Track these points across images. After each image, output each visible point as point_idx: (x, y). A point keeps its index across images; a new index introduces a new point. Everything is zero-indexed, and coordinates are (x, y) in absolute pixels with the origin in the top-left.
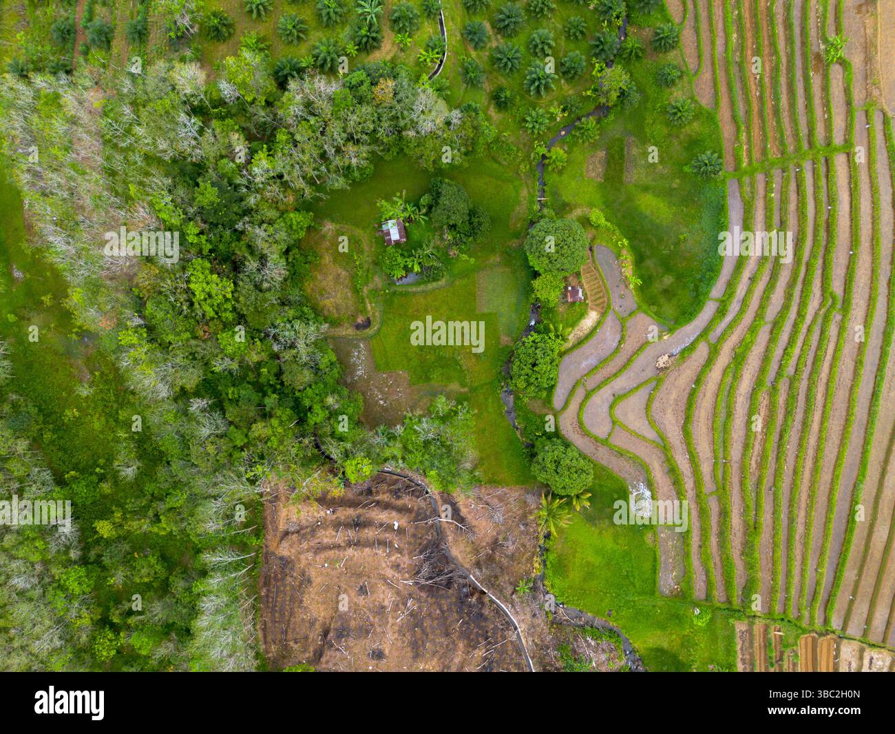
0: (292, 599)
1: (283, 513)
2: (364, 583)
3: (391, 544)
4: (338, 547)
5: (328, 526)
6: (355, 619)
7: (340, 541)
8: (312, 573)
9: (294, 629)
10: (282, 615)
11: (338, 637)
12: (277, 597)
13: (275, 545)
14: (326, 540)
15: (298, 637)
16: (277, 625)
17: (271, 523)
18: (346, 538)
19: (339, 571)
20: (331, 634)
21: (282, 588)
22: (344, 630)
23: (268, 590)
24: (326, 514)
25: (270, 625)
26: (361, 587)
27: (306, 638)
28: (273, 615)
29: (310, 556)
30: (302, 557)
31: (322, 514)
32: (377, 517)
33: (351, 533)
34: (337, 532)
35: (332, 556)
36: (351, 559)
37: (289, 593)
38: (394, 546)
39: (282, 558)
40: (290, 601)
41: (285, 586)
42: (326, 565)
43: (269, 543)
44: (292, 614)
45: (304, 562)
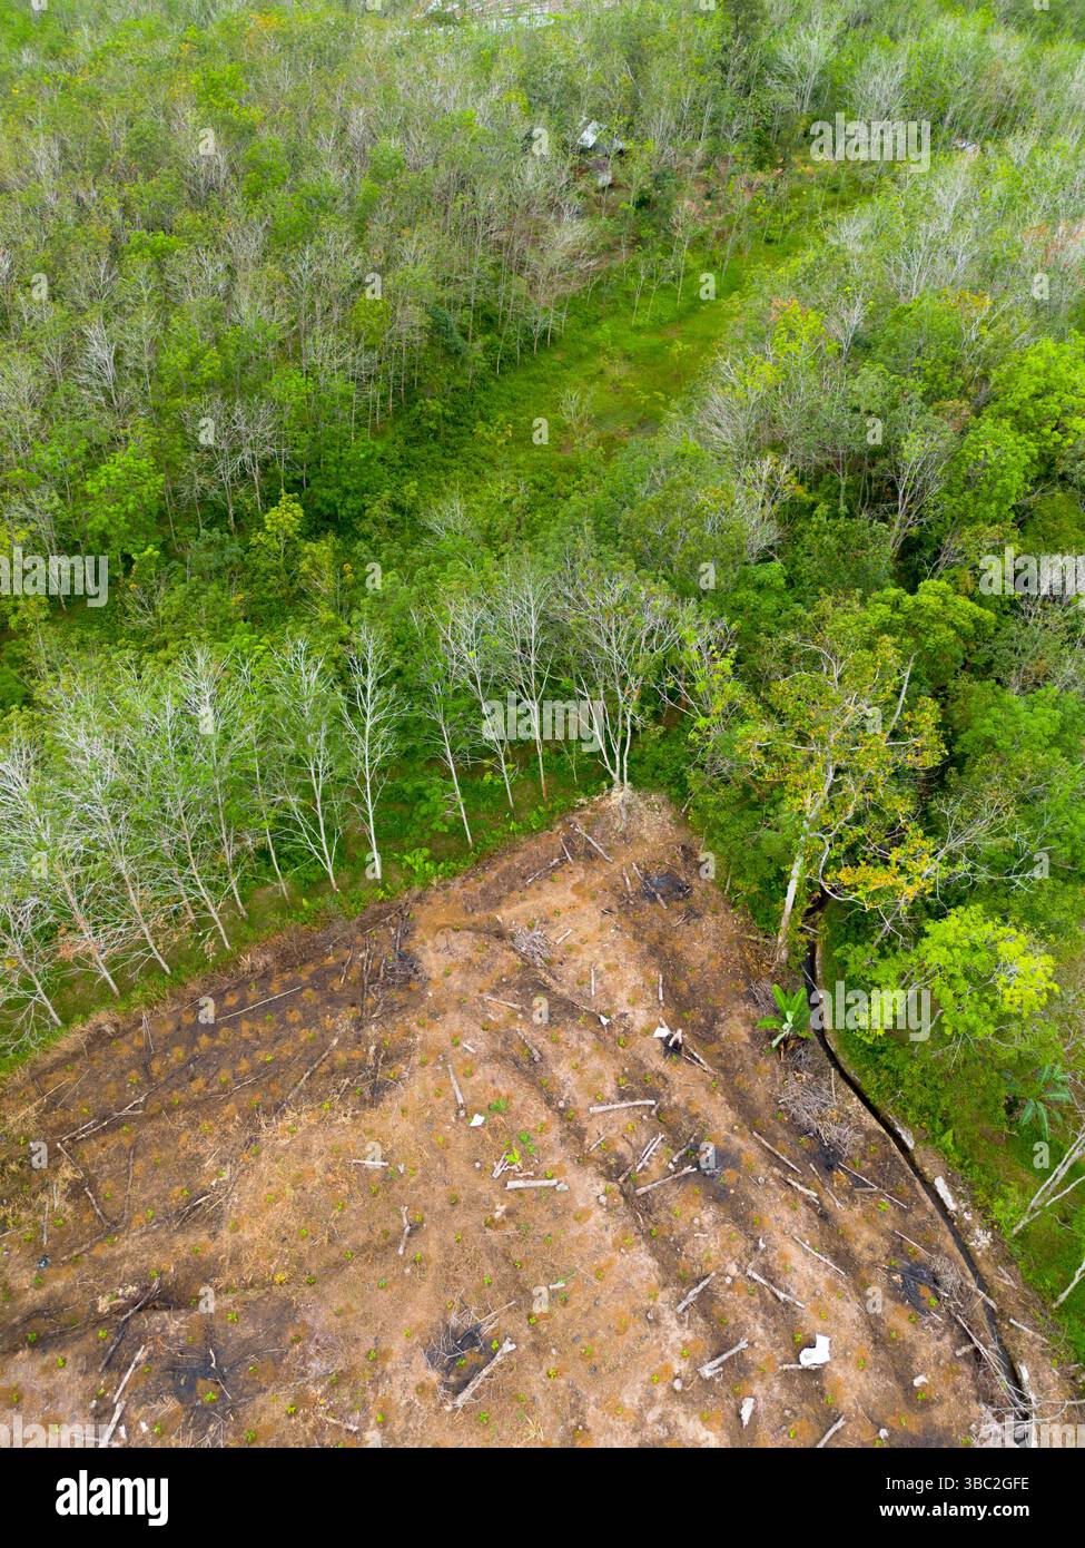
0: (266, 1075)
1: (556, 895)
2: (499, 1335)
3: (738, 1370)
4: (575, 1134)
5: (616, 1056)
6: (302, 1400)
7: (594, 1128)
8: (415, 1086)
9: (135, 1151)
10: (183, 1074)
11: (173, 1369)
12: (253, 1016)
13: (440, 921)
14: (562, 1071)
15: (106, 1186)
16: (134, 1076)
17: (507, 873)
18: (622, 1147)
19: (484, 1188)
20: (174, 1324)
21: (295, 1016)
22: (220, 1377)
23: (266, 976)
24: (648, 1032)
25: (125, 1051)
26: (470, 1338)
27: (111, 1226)
28: (170, 1041)
29: (475, 1043)
30: (454, 1020)
31: (639, 1017)
32: (778, 1238)
33: (655, 1157)
34: (622, 1096)
35: (528, 1123)
36: (562, 1210)
37: (286, 1049)
38: (738, 1399)
39: (407, 959)
40: (260, 1070)
41: (310, 1020)
42: (478, 1120)
43: (438, 899)
44: (204, 1106)
45: (439, 1034)
